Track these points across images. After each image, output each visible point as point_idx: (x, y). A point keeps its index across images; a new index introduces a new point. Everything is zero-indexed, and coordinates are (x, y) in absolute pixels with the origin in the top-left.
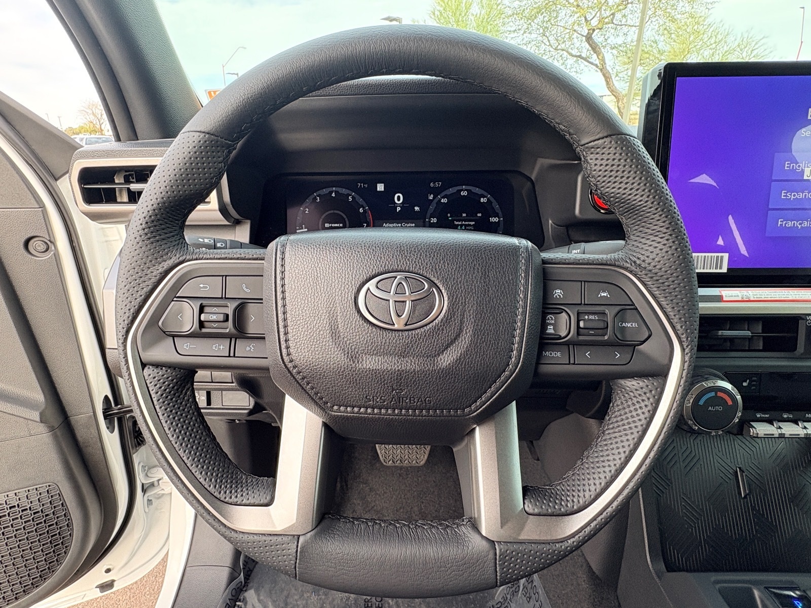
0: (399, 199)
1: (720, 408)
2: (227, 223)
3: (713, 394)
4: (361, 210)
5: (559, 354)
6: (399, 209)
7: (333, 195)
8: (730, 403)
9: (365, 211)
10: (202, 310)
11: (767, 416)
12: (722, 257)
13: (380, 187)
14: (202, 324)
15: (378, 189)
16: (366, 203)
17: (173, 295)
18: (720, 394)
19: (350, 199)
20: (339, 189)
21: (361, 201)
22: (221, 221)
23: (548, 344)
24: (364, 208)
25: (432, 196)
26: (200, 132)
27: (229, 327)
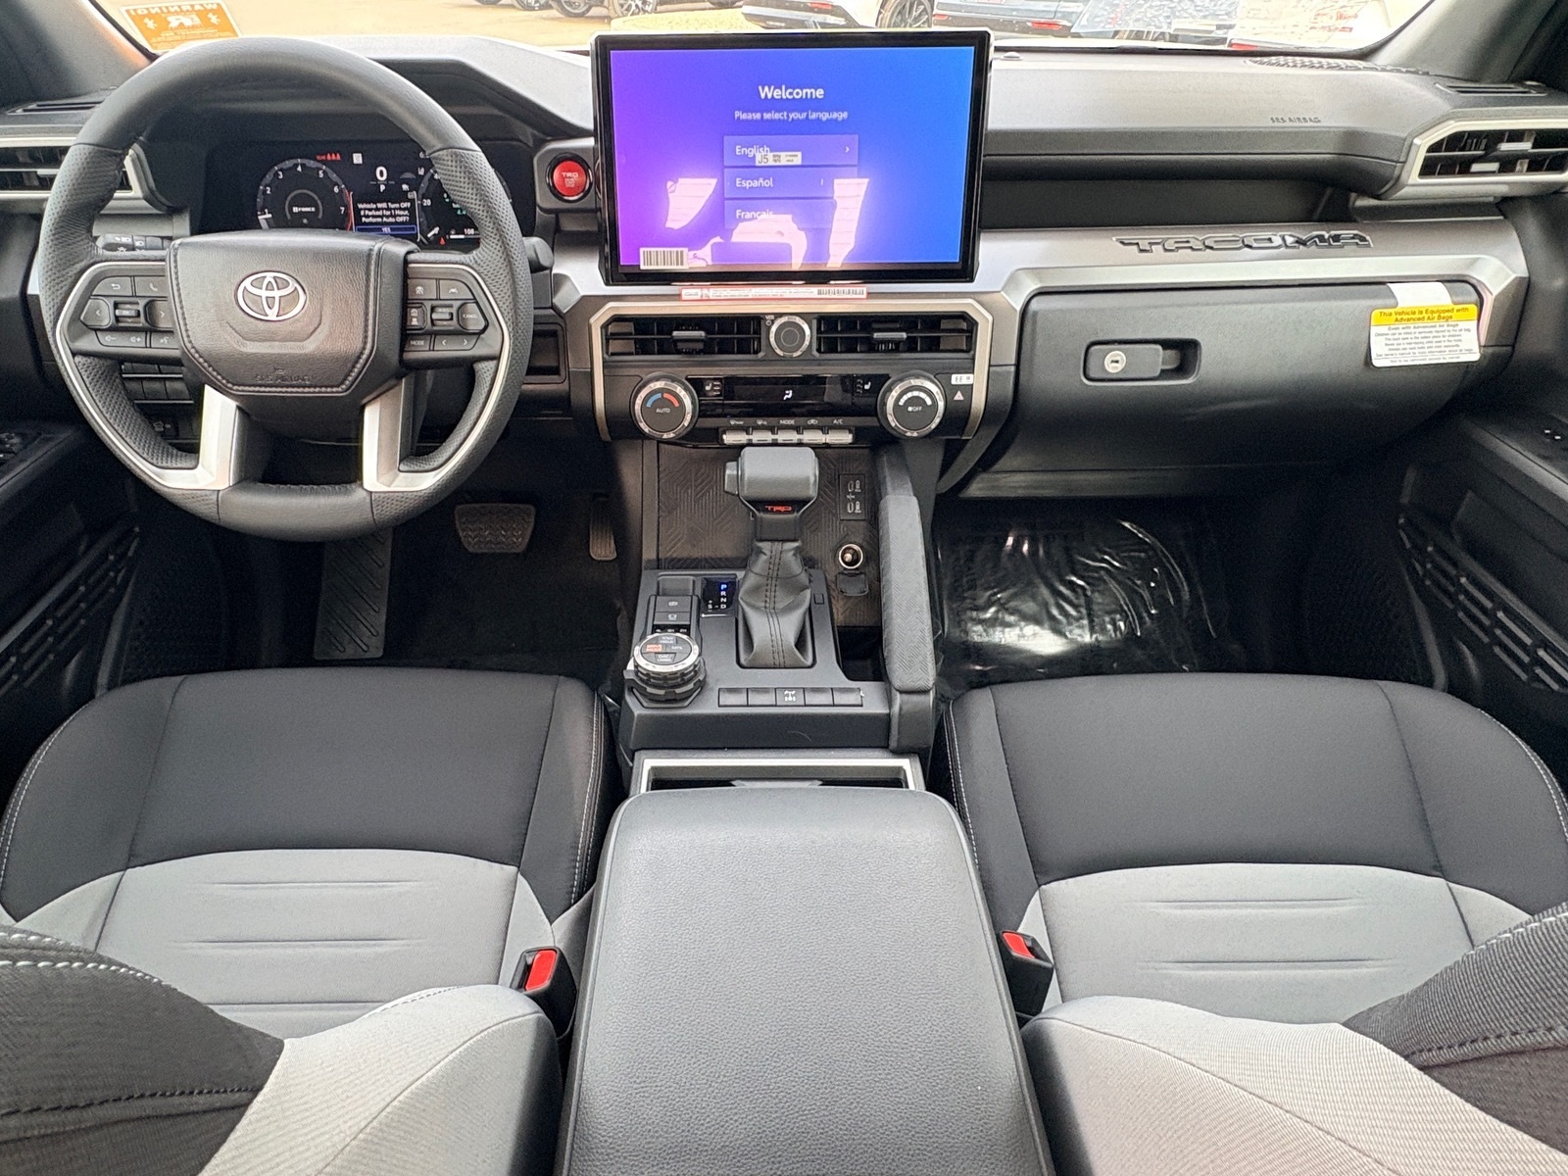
0: (382, 173)
1: (667, 410)
2: (155, 211)
3: (659, 395)
4: (336, 190)
5: (422, 343)
6: (382, 188)
7: (299, 169)
8: (677, 405)
9: (341, 191)
10: (116, 306)
11: (741, 423)
12: (682, 252)
13: (357, 159)
14: (117, 319)
15: (355, 161)
16: (342, 180)
17: (88, 293)
18: (666, 395)
19: (321, 175)
20: (305, 161)
21: (334, 176)
22: (147, 208)
23: (412, 334)
24: (339, 186)
25: (423, 170)
26: (89, 144)
27: (142, 322)
